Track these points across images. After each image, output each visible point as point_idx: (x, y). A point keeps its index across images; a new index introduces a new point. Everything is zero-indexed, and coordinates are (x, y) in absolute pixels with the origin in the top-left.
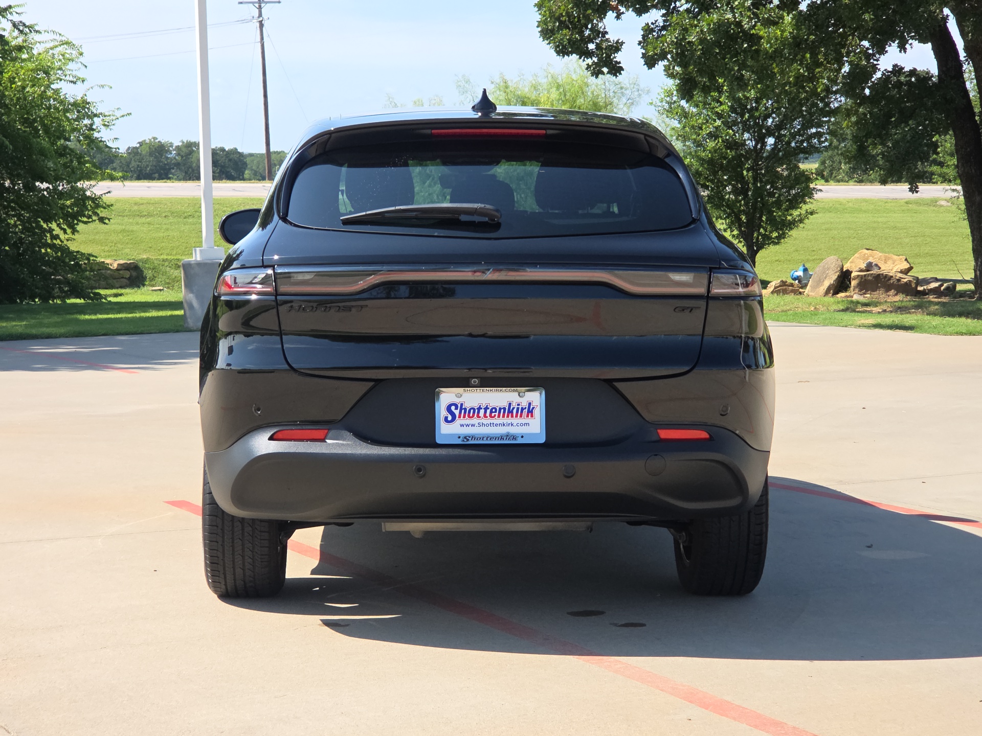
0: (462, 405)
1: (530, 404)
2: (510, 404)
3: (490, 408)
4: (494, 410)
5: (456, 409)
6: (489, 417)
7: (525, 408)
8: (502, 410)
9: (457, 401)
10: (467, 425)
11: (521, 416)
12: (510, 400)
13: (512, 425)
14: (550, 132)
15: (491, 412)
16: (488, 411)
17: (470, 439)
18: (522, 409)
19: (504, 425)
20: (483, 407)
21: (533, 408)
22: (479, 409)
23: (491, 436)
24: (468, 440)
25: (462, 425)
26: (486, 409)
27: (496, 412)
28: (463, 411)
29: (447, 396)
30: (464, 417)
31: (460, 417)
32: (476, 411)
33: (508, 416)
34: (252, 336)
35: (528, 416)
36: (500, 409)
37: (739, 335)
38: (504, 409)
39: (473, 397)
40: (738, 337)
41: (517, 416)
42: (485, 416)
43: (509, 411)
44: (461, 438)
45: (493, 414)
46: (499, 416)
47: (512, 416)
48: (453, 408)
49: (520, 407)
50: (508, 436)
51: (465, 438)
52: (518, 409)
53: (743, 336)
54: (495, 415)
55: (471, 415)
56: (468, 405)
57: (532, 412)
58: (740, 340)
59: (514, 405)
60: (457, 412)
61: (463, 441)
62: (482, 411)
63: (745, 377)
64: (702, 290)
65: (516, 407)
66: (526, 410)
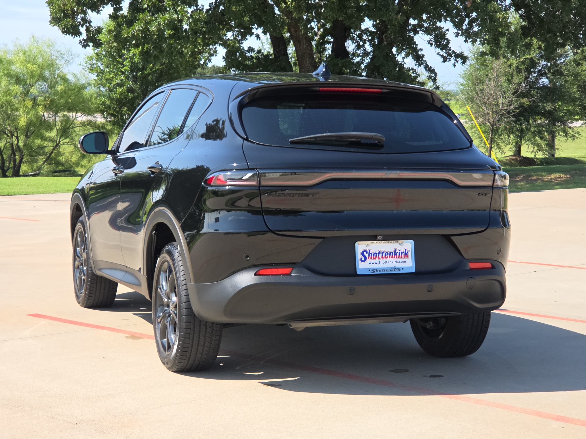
0: (370, 251)
1: (406, 250)
2: (395, 250)
3: (385, 253)
4: (387, 254)
5: (367, 253)
6: (384, 258)
7: (403, 252)
8: (391, 254)
9: (367, 249)
10: (373, 263)
11: (401, 257)
12: (395, 248)
13: (397, 262)
14: (384, 91)
15: (386, 255)
16: (384, 254)
17: (375, 271)
18: (402, 253)
19: (392, 262)
20: (381, 252)
21: (408, 252)
22: (379, 253)
23: (387, 269)
24: (374, 272)
25: (370, 263)
26: (383, 253)
27: (388, 255)
28: (370, 255)
29: (361, 246)
30: (371, 258)
31: (369, 258)
32: (378, 254)
33: (394, 257)
34: (231, 211)
35: (405, 257)
36: (390, 253)
37: (499, 209)
38: (392, 253)
39: (375, 246)
40: (498, 210)
41: (399, 257)
42: (382, 258)
43: (395, 254)
44: (370, 271)
45: (386, 256)
46: (390, 257)
47: (397, 257)
48: (365, 253)
49: (401, 252)
50: (395, 268)
51: (373, 270)
52: (400, 253)
53: (501, 210)
54: (388, 257)
55: (375, 257)
56: (373, 251)
57: (407, 254)
58: (499, 212)
59: (397, 251)
60: (367, 255)
61: (372, 272)
62: (381, 255)
63: (503, 233)
64: (490, 183)
65: (399, 251)
66: (404, 253)
